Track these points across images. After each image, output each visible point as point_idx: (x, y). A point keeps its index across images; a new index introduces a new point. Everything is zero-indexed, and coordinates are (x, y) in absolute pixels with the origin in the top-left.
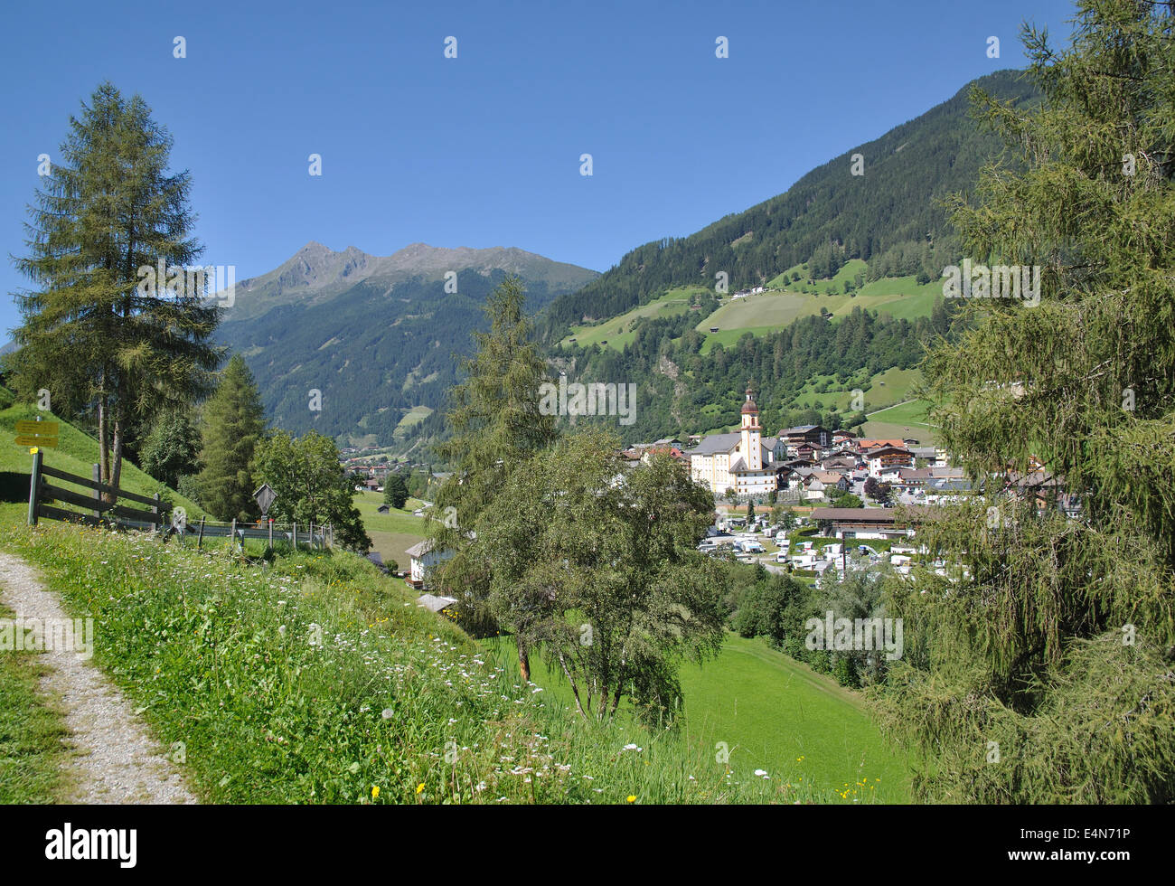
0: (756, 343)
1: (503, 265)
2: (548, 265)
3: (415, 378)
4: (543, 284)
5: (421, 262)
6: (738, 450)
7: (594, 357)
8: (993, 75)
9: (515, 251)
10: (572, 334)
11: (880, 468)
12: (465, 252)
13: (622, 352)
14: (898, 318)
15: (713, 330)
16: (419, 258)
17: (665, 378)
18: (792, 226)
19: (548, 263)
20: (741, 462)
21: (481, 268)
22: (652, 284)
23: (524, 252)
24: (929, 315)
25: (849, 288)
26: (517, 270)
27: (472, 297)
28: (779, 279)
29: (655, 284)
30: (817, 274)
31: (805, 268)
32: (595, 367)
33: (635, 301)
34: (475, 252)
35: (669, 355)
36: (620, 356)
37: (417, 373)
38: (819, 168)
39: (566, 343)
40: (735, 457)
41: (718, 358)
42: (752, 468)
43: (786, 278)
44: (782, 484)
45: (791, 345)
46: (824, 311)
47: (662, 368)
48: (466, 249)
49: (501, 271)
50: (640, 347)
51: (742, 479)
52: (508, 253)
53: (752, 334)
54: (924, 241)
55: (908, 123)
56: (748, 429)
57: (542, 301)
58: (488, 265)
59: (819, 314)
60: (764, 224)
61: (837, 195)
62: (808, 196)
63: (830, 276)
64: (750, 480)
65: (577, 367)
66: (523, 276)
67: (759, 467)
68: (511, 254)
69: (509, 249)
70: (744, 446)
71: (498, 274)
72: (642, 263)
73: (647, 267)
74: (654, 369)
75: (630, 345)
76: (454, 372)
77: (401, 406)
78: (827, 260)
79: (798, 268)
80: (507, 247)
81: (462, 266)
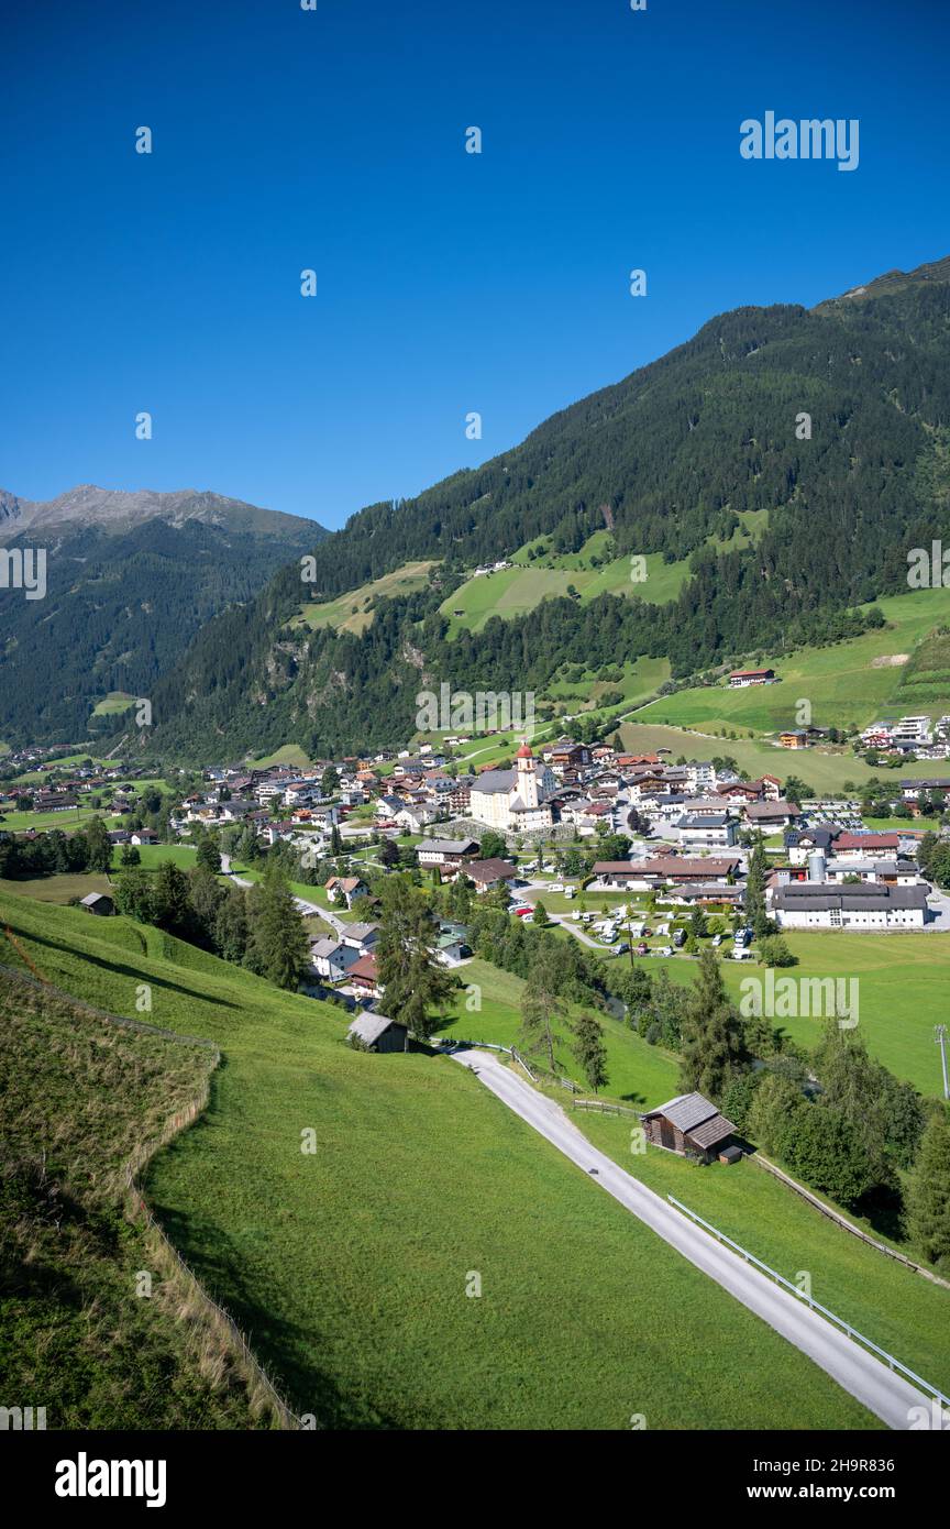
0: (504, 626)
1: (199, 514)
2: (252, 512)
3: (106, 657)
4: (249, 537)
5: (93, 509)
6: (516, 790)
7: (330, 642)
8: (736, 311)
9: (210, 496)
10: (301, 613)
11: (639, 794)
12: (148, 496)
13: (360, 637)
14: (646, 601)
15: (457, 613)
16: (90, 504)
17: (410, 666)
18: (533, 487)
19: (252, 510)
20: (519, 800)
21: (170, 517)
22: (385, 554)
23: (222, 497)
24: (676, 598)
25: (596, 563)
26: (215, 520)
27: (167, 557)
28: (523, 552)
29: (388, 553)
30: (562, 548)
31: (550, 540)
32: (332, 653)
33: (368, 574)
34: (160, 496)
35: (413, 641)
36: (359, 641)
37: (107, 652)
38: (559, 414)
39: (295, 624)
40: (513, 796)
41: (465, 645)
42: (530, 806)
43: (530, 552)
44: (556, 818)
45: (540, 630)
46: (571, 590)
47: (406, 655)
48: (150, 493)
49: (197, 522)
50: (380, 630)
51: (522, 816)
52: (202, 499)
53: (499, 618)
54: (670, 514)
55: (651, 365)
56: (525, 771)
57: (249, 559)
58: (178, 514)
59: (565, 594)
60: (504, 484)
61: (579, 452)
62: (548, 452)
63: (576, 551)
64: (528, 816)
65: (311, 652)
66: (223, 526)
67: (536, 805)
68: (207, 500)
69: (203, 494)
70: (520, 786)
71: (194, 524)
72: (372, 529)
73: (378, 532)
74: (397, 657)
75: (369, 627)
76: (153, 648)
77: (91, 692)
78: (572, 532)
79: (541, 540)
80: (201, 490)
81: (146, 514)
